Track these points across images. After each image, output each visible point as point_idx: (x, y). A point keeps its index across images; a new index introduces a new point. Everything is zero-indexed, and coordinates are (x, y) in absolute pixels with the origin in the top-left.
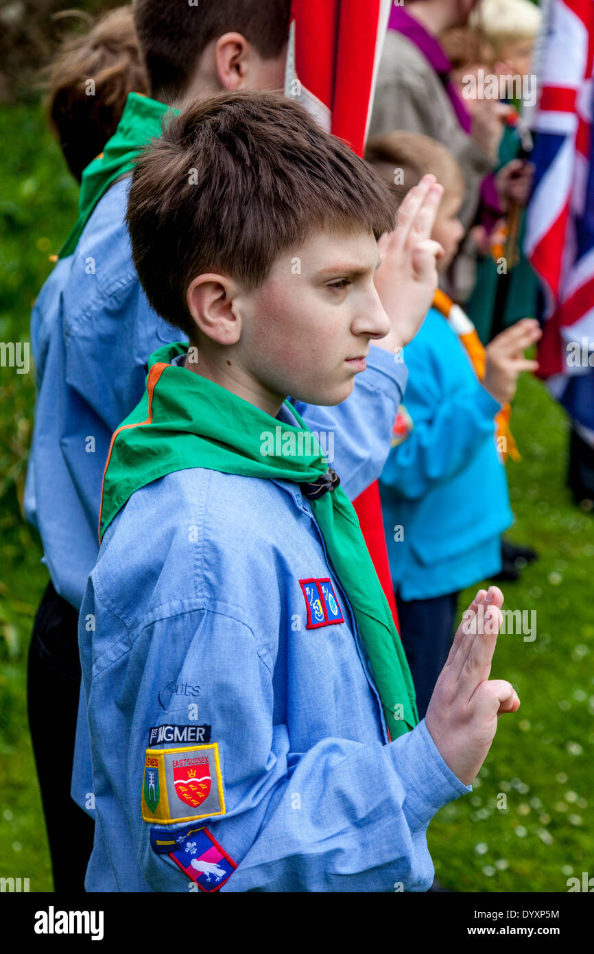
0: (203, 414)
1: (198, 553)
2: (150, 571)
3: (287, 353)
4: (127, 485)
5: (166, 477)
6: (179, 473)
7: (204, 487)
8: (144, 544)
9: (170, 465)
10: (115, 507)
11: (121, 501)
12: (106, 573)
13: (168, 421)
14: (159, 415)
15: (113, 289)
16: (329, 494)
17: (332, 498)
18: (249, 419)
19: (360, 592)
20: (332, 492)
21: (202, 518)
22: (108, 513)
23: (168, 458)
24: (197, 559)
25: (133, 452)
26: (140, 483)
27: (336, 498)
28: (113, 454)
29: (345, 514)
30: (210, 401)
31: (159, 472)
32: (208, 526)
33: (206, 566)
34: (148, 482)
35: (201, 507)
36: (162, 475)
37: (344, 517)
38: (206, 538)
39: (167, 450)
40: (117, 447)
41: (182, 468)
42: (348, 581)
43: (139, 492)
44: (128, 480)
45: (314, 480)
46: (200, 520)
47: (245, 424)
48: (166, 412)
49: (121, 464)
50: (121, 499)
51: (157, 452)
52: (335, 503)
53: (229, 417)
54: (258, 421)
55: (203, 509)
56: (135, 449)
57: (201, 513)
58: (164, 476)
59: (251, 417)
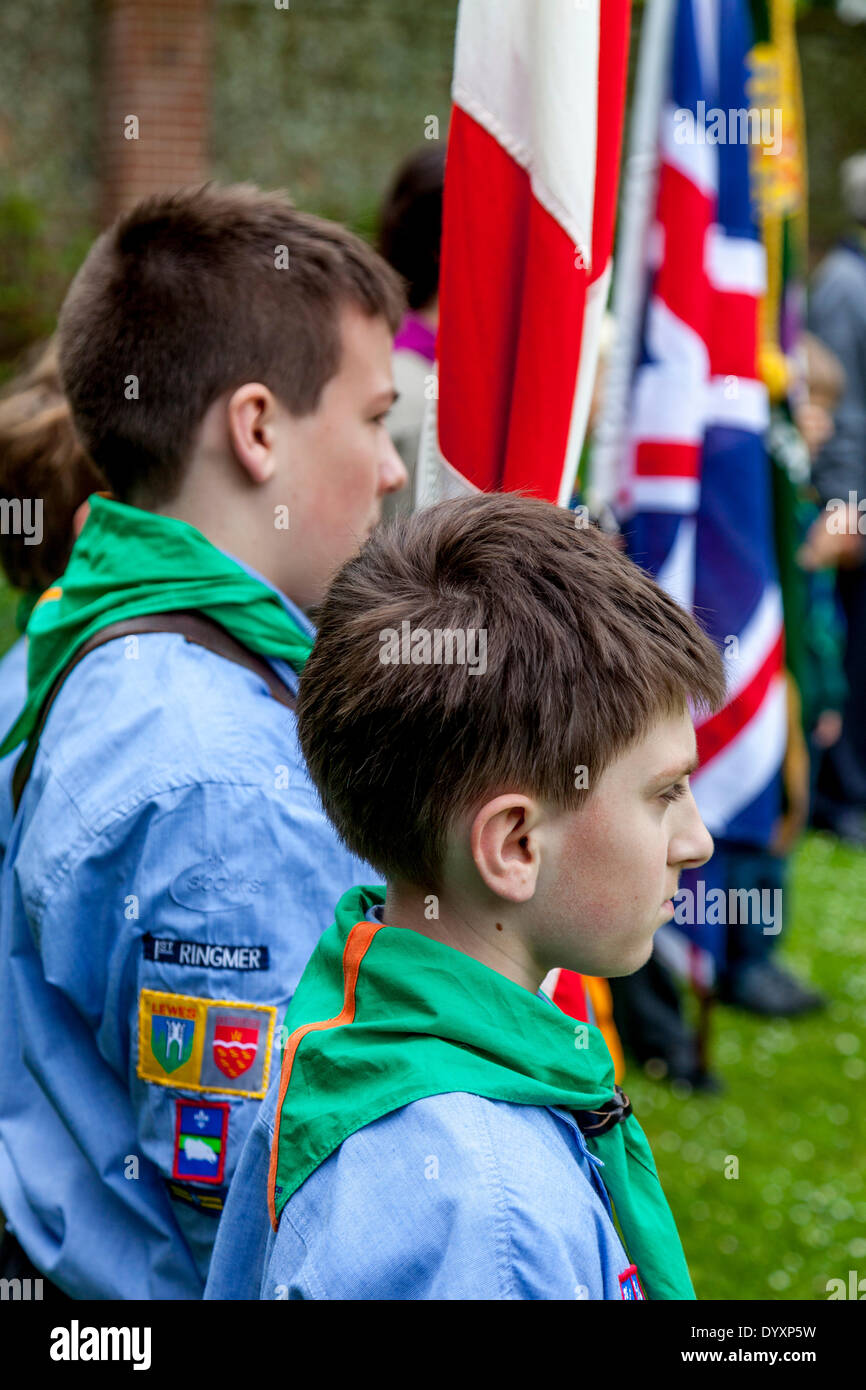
0: (453, 1006)
1: (501, 1230)
2: (415, 1266)
3: (602, 906)
4: (332, 1123)
5: (408, 1109)
6: (432, 1101)
7: (480, 1122)
8: (398, 1221)
9: (411, 1089)
10: (308, 1160)
11: (322, 1151)
12: (337, 1275)
13: (388, 1017)
14: (372, 1007)
15: (106, 822)
16: (618, 1126)
17: (623, 1134)
18: (521, 1011)
19: (670, 1285)
20: (623, 1124)
21: (496, 1172)
22: (291, 1170)
23: (406, 1077)
24: (501, 1241)
25: (337, 1068)
26: (359, 1119)
27: (629, 1134)
28: (295, 1073)
29: (641, 1159)
30: (460, 984)
31: (394, 1101)
32: (509, 1186)
33: (515, 1252)
34: (375, 1118)
35: (489, 1155)
36: (399, 1105)
37: (639, 1162)
38: (512, 1205)
39: (401, 1064)
40: (302, 1061)
41: (433, 1093)
42: (651, 1267)
43: (359, 1134)
44: (334, 1116)
45: (599, 1107)
46: (495, 1176)
47: (514, 1019)
48: (383, 1003)
49: (311, 1089)
50: (323, 1147)
51: (381, 1067)
52: (628, 1141)
53: (492, 1009)
54: (533, 1014)
55: (493, 1158)
56: (341, 1063)
57: (492, 1165)
58: (405, 1106)
59: (524, 1007)
